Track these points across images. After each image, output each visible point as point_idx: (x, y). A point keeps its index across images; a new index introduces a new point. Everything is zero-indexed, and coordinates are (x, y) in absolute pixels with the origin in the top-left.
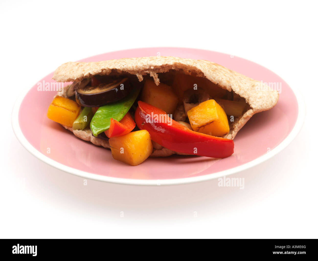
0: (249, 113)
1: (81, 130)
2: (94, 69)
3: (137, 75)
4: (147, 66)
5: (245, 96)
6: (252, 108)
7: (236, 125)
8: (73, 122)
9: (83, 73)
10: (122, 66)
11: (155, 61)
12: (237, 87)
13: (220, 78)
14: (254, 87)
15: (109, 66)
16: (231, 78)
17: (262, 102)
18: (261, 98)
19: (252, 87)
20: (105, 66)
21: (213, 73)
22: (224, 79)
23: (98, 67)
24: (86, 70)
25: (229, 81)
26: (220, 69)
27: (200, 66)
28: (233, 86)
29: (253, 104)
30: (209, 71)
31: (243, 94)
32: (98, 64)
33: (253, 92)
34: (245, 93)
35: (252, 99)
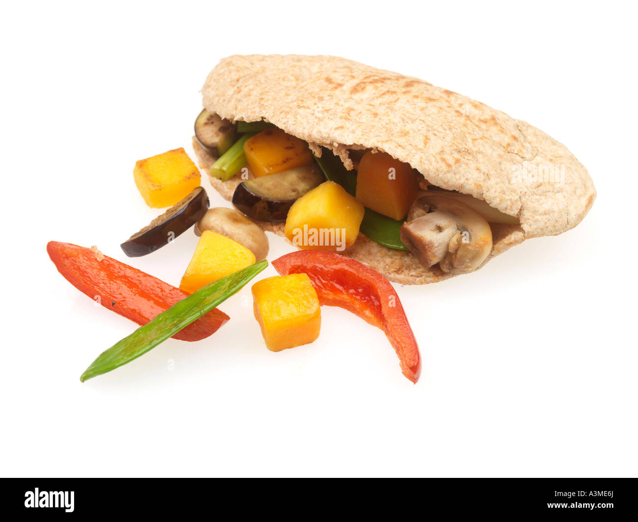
6: (522, 230)
11: (344, 134)
12: (497, 194)
13: (462, 181)
14: (540, 188)
15: (272, 115)
16: (492, 172)
17: (546, 223)
18: (545, 214)
19: (536, 188)
20: (267, 113)
21: (445, 173)
22: (471, 182)
23: (257, 109)
24: (239, 107)
25: (480, 185)
26: (476, 152)
27: (419, 163)
28: (488, 194)
29: (527, 223)
30: (437, 170)
31: (506, 209)
32: (262, 99)
33: (533, 201)
34: (511, 207)
35: (526, 214)
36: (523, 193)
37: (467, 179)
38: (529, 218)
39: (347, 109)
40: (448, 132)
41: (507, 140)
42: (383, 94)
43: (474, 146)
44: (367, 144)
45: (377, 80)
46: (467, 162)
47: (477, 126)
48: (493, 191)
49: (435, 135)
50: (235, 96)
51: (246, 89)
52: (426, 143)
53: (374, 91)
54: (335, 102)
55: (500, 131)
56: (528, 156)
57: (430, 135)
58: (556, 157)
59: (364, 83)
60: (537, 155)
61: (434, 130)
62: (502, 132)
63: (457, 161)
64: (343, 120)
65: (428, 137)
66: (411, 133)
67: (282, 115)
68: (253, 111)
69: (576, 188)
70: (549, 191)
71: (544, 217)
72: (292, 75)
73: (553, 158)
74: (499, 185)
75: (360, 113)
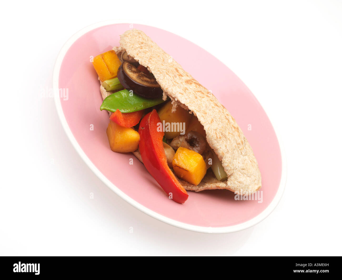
0: (222, 185)
1: (106, 90)
2: (143, 61)
3: (164, 94)
4: (174, 95)
5: (228, 172)
6: (227, 184)
7: (207, 185)
8: (105, 80)
9: (136, 56)
10: (159, 79)
11: (182, 97)
12: (228, 162)
13: (218, 147)
14: (243, 170)
15: (153, 69)
16: (230, 151)
17: (238, 187)
18: (240, 182)
19: (242, 169)
20: (151, 66)
21: (215, 140)
22: (221, 150)
23: (147, 61)
24: (139, 55)
25: (224, 154)
26: (228, 139)
27: (208, 129)
28: (224, 159)
29: (230, 182)
30: (213, 136)
31: (227, 170)
32: (151, 59)
33: (238, 174)
34: (229, 171)
35: (232, 178)
36: (236, 168)
37: (220, 148)
38: (233, 180)
39: (185, 88)
40: (221, 123)
41: (239, 141)
42: (199, 91)
43: (228, 135)
44: (190, 108)
45: (197, 83)
46: (223, 140)
47: (231, 127)
48: (227, 159)
49: (216, 121)
50: (139, 49)
51: (145, 49)
52: (211, 122)
53: (195, 88)
54: (181, 82)
55: (239, 135)
56: (243, 153)
57: (214, 120)
58: (253, 161)
59: (192, 81)
60: (246, 155)
61: (216, 119)
62: (239, 137)
63: (220, 138)
64: (183, 91)
65: (213, 120)
66: (207, 115)
67: (159, 72)
68: (145, 61)
69: (256, 180)
70: (246, 174)
71: (239, 184)
72: (162, 57)
73: (252, 161)
74: (230, 159)
75: (190, 93)
